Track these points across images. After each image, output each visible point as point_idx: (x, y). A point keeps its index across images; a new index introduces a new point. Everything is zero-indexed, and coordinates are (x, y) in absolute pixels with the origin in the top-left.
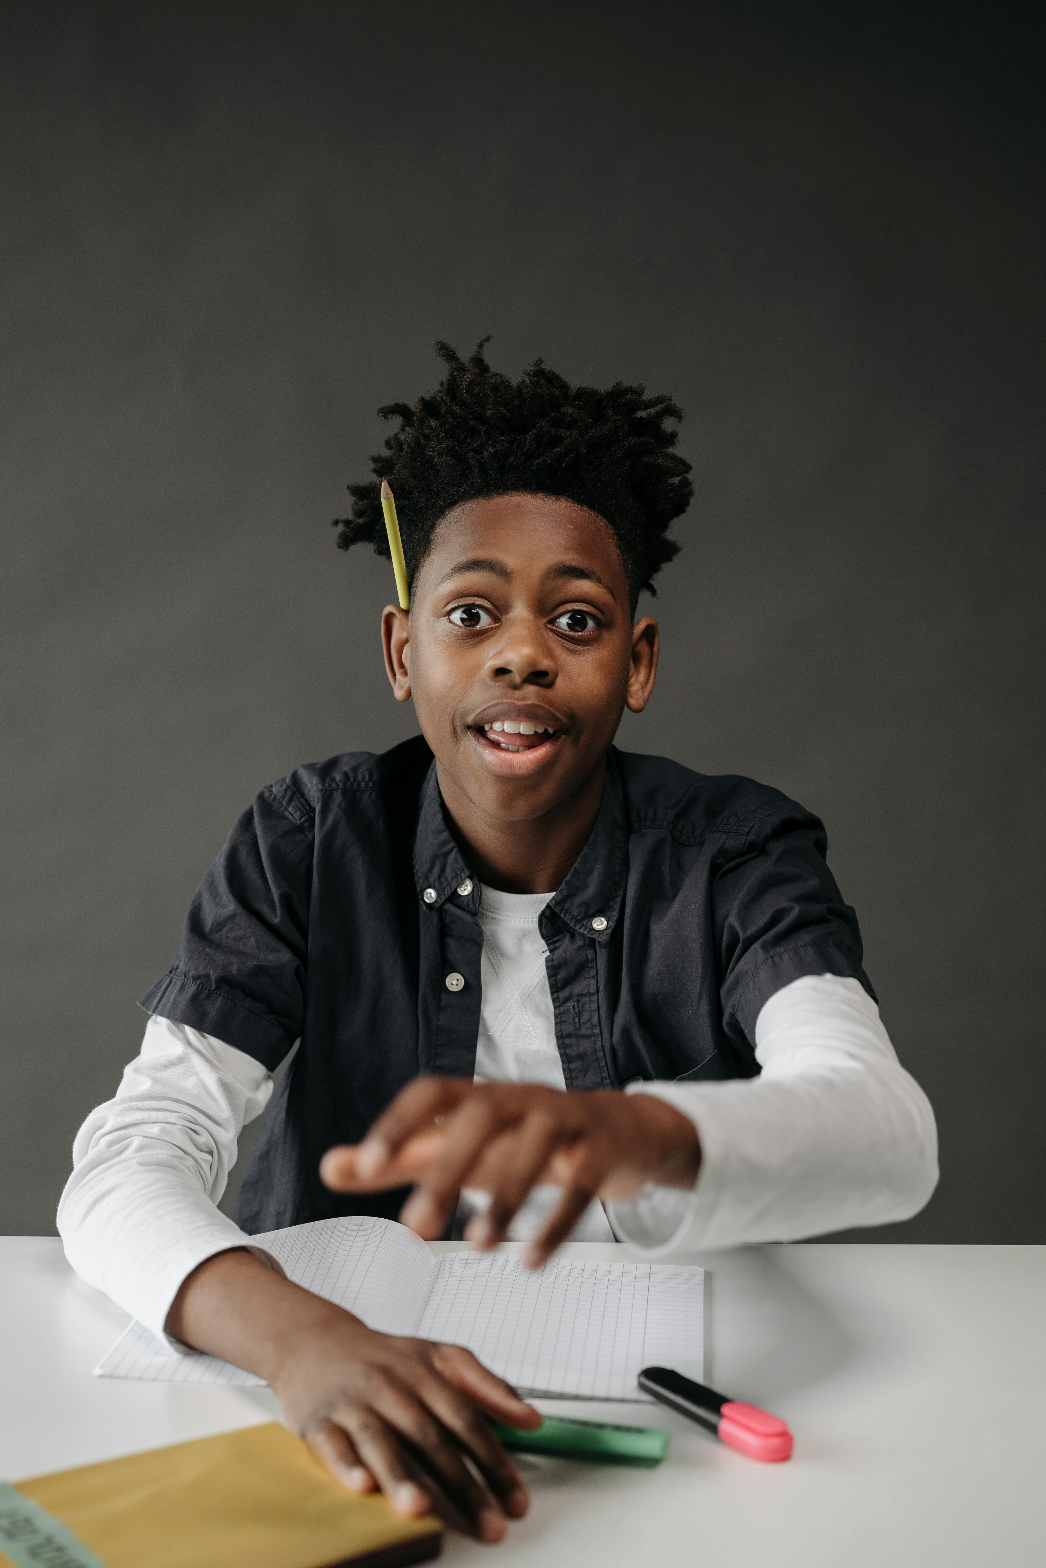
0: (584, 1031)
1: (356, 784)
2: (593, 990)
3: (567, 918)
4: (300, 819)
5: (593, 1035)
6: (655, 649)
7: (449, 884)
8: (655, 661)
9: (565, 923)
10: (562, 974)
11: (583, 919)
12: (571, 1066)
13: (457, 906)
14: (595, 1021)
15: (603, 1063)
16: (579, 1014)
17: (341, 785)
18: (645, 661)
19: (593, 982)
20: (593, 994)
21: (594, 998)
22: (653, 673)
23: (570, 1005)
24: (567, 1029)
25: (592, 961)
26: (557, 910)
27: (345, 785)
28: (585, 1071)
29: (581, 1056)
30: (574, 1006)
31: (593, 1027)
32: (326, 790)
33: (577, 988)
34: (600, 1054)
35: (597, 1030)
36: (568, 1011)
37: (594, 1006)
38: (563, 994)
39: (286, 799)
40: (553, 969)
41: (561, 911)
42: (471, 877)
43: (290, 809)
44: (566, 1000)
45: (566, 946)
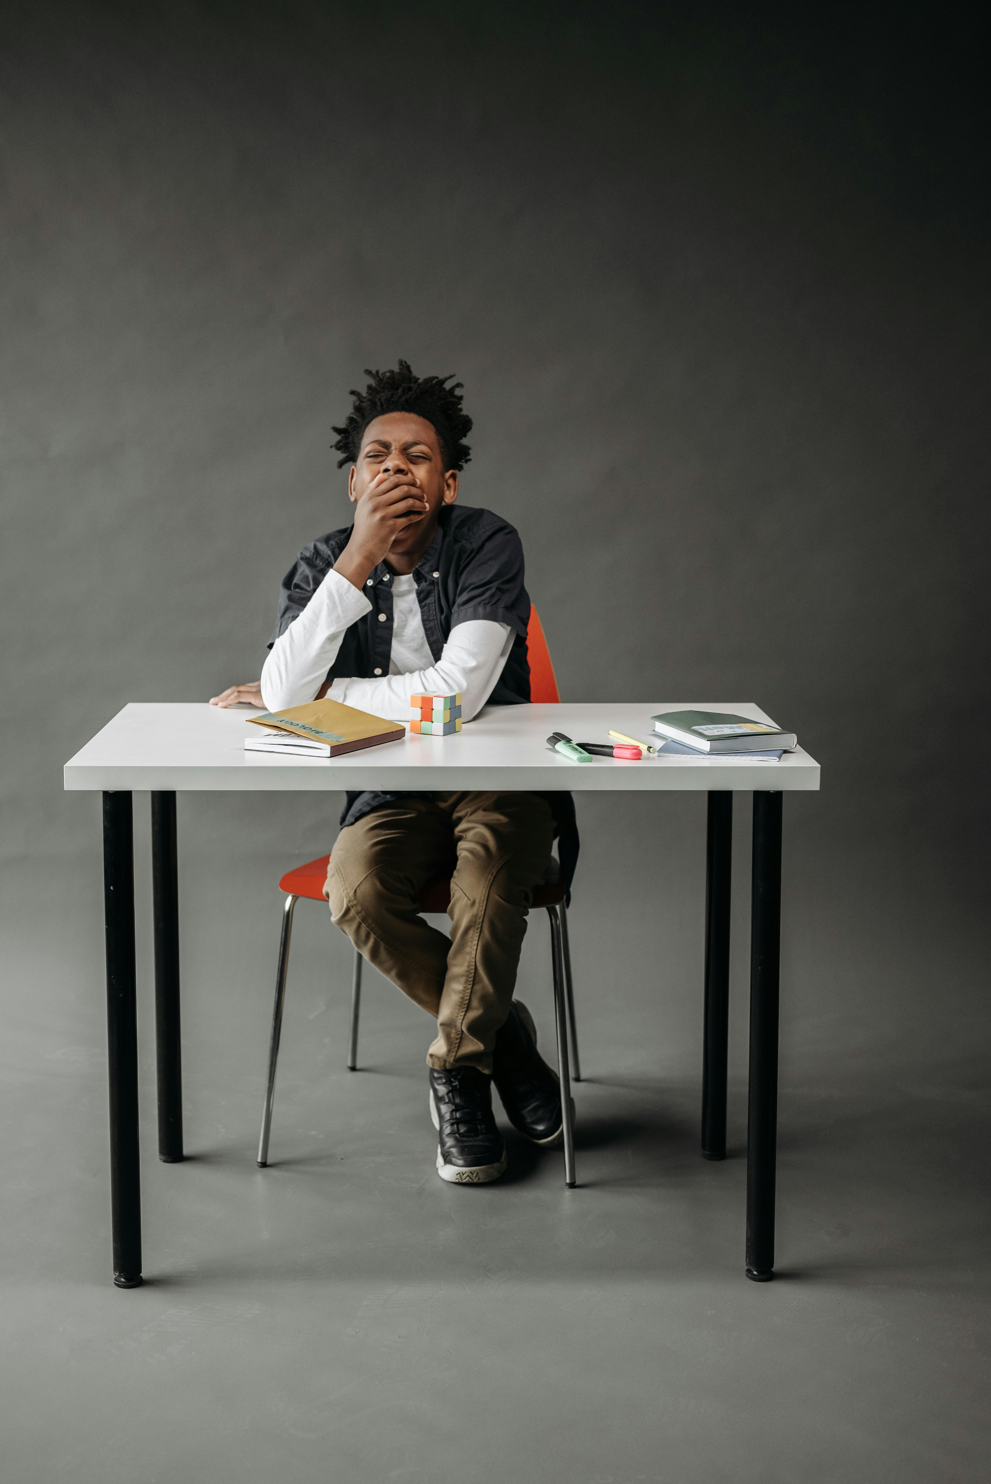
0: (431, 618)
1: (342, 545)
2: (433, 601)
3: (423, 572)
4: (323, 565)
5: (434, 619)
6: (457, 483)
7: (379, 576)
8: (457, 488)
9: (423, 575)
10: (422, 596)
11: (429, 572)
12: (428, 633)
13: (384, 586)
14: (434, 613)
15: (438, 630)
16: (429, 611)
17: (336, 546)
18: (452, 488)
19: (433, 598)
20: (433, 603)
21: (434, 605)
22: (456, 491)
23: (425, 608)
24: (425, 617)
25: (433, 590)
26: (419, 569)
27: (338, 545)
28: (433, 634)
29: (430, 628)
30: (427, 609)
31: (434, 616)
32: (331, 549)
33: (428, 601)
34: (437, 627)
35: (435, 617)
36: (425, 610)
37: (434, 608)
38: (423, 604)
39: (314, 558)
40: (419, 593)
41: (421, 569)
42: (388, 573)
43: (318, 562)
44: (425, 606)
45: (424, 584)
